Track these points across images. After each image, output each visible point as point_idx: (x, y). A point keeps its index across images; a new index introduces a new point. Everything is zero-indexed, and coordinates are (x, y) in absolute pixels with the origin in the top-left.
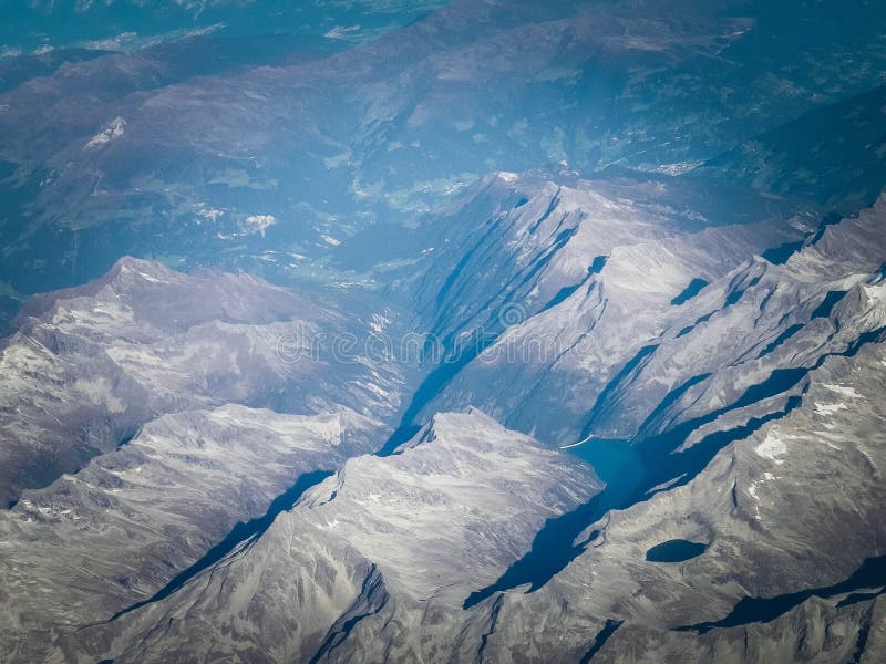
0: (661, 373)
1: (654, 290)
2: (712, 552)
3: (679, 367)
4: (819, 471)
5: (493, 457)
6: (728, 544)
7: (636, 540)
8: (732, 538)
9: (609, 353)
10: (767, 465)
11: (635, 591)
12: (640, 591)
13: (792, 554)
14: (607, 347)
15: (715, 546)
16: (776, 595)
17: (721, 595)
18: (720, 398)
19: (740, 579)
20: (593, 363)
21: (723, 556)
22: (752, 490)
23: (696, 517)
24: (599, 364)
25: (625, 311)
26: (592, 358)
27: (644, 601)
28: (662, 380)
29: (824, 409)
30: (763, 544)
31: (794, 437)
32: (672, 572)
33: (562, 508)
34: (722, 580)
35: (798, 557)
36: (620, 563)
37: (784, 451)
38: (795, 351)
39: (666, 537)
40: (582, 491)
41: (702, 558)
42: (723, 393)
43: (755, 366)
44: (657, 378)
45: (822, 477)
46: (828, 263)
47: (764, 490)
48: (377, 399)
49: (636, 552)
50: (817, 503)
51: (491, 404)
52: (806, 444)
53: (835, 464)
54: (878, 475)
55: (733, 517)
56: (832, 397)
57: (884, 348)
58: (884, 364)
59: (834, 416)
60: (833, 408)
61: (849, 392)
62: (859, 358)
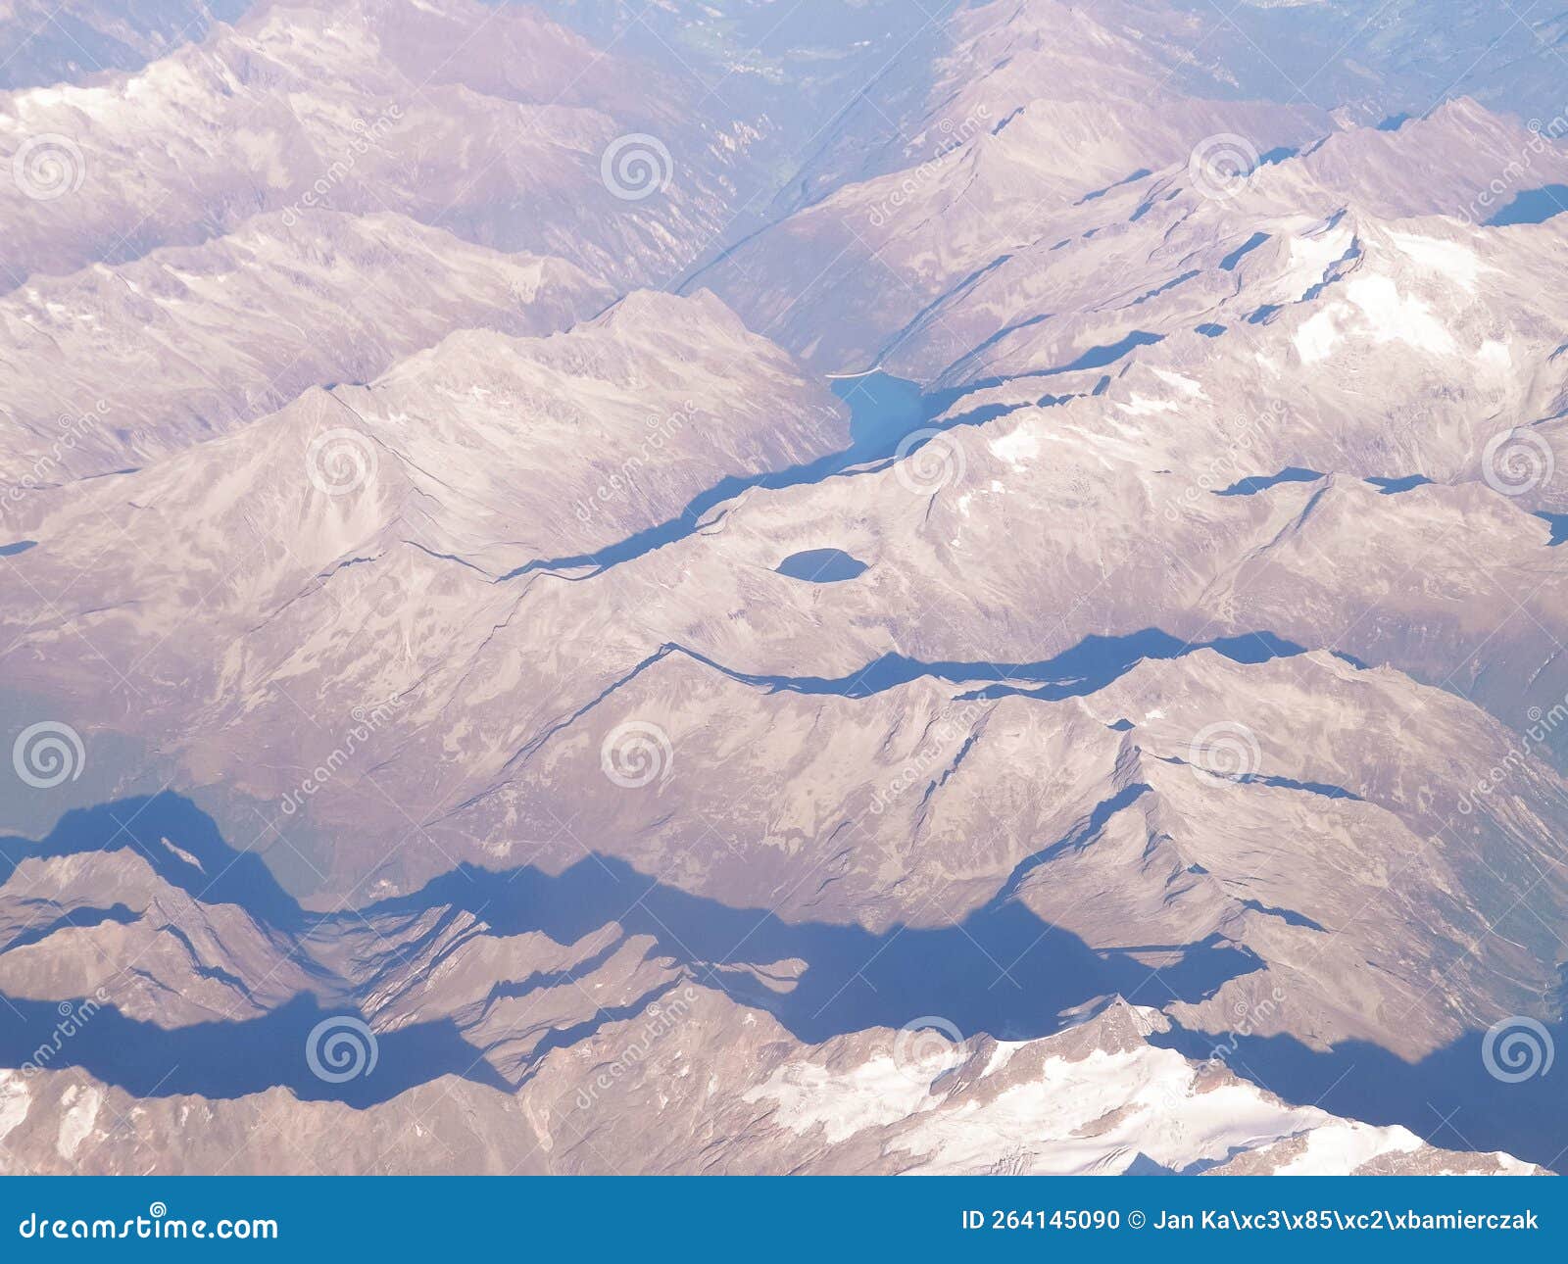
0: (999, 299)
1: (1070, 174)
2: (868, 578)
3: (1027, 296)
4: (1071, 495)
5: (688, 371)
6: (895, 571)
7: (777, 536)
8: (905, 565)
9: (955, 253)
10: (1000, 470)
11: (734, 611)
12: (741, 612)
13: (978, 605)
14: (955, 244)
15: (877, 570)
16: (937, 659)
17: (858, 645)
18: (1050, 355)
19: (894, 627)
20: (926, 262)
21: (882, 587)
22: (964, 502)
23: (874, 524)
24: (934, 266)
25: (998, 198)
26: (930, 256)
27: (742, 627)
28: (996, 310)
29: (1140, 404)
30: (945, 587)
31: (1055, 437)
32: (802, 593)
33: (762, 465)
34: (866, 622)
35: (987, 613)
36: (730, 565)
37: (1033, 454)
38: (1172, 310)
39: (820, 542)
40: (807, 446)
41: (850, 584)
42: (1054, 349)
43: (1112, 318)
44: (991, 306)
45: (1071, 504)
46: (1315, 187)
47: (983, 506)
48: (654, 247)
49: (768, 555)
50: (1048, 542)
51: (783, 290)
52: (1069, 450)
53: (1097, 489)
54: (1152, 518)
55: (919, 534)
56: (1162, 390)
57: (1268, 334)
58: (1259, 357)
59: (1152, 419)
60: (1158, 406)
61: (1191, 388)
62: (1220, 341)
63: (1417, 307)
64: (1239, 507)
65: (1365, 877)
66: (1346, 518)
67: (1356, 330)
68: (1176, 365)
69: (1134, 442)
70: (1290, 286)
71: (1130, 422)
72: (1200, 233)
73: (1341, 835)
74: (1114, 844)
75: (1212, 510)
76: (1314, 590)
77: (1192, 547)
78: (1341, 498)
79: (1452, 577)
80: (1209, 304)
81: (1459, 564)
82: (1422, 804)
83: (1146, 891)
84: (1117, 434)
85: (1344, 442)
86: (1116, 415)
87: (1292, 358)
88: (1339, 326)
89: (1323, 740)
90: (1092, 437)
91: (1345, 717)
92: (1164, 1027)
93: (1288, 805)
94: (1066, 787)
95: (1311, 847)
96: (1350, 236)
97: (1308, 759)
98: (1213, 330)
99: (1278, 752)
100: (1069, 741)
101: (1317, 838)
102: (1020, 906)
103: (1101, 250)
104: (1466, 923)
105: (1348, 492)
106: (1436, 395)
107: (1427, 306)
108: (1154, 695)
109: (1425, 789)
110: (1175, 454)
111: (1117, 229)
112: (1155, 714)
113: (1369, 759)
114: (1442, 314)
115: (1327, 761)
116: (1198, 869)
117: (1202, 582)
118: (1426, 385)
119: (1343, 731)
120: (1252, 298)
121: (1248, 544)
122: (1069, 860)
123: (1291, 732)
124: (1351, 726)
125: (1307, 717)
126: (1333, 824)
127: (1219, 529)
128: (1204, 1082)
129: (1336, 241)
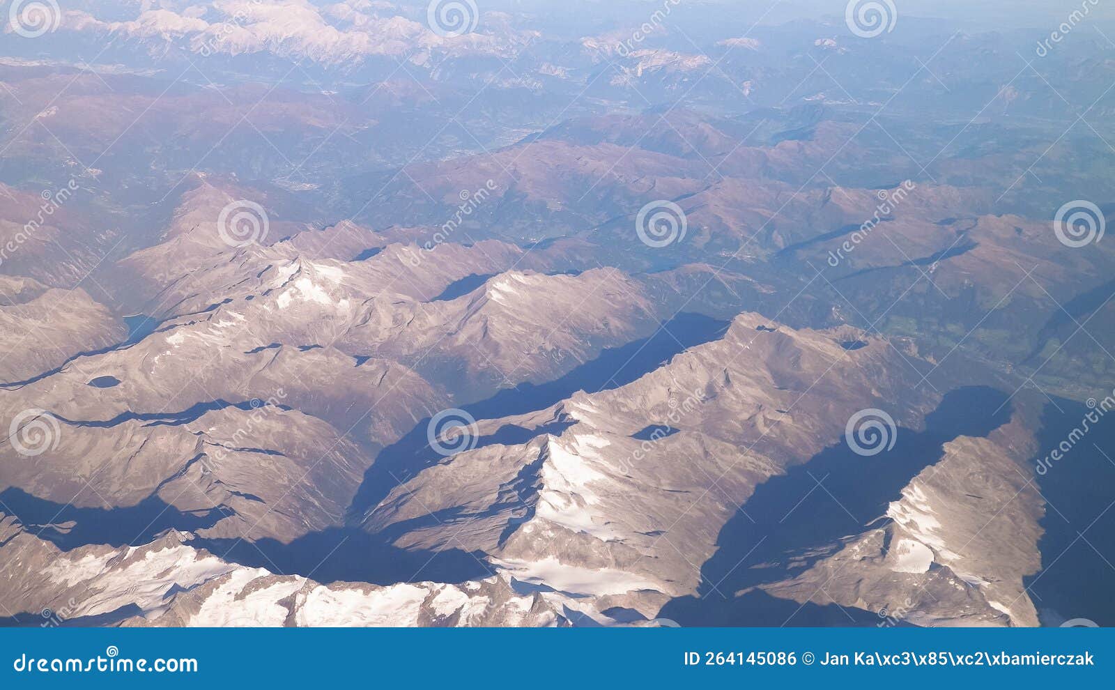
0: (183, 288)
1: (214, 246)
2: (120, 386)
3: (193, 287)
4: (194, 355)
5: (68, 316)
6: (130, 383)
7: (89, 372)
8: (134, 381)
9: (171, 273)
10: (170, 347)
11: (70, 399)
12: (73, 400)
13: (159, 393)
14: (171, 270)
15: (124, 383)
16: (144, 413)
17: (116, 409)
18: (198, 307)
19: (129, 402)
20: (161, 277)
21: (125, 389)
22: (156, 358)
23: (124, 367)
24: (164, 278)
25: (187, 254)
26: (162, 274)
27: (73, 404)
28: (182, 292)
29: (222, 324)
30: (147, 387)
31: (189, 336)
32: (97, 392)
33: (94, 348)
34: (119, 401)
35: (162, 396)
36: (70, 383)
37: (182, 342)
38: (239, 291)
39: (105, 374)
40: (112, 341)
41: (114, 388)
42: (199, 306)
43: (219, 294)
44: (180, 291)
45: (194, 358)
46: (294, 249)
47: (163, 360)
48: (71, 273)
49: (85, 378)
50: (185, 371)
52: (194, 340)
53: (203, 353)
54: (221, 362)
55: (140, 370)
56: (230, 318)
57: (268, 299)
58: (265, 307)
59: (226, 328)
60: (229, 324)
61: (241, 317)
62: (252, 302)
63: (318, 288)
64: (252, 357)
65: (280, 481)
66: (288, 360)
67: (298, 297)
68: (235, 310)
69: (219, 336)
70: (278, 282)
71: (218, 329)
72: (252, 265)
73: (273, 467)
74: (192, 474)
75: (242, 359)
76: (276, 385)
77: (235, 371)
78: (286, 354)
79: (322, 378)
80: (252, 289)
81: (324, 374)
82: (303, 455)
83: (201, 490)
84: (213, 334)
85: (292, 334)
86: (214, 327)
87: (276, 307)
88: (292, 295)
89: (271, 435)
90: (203, 335)
91: (278, 427)
92: (192, 537)
93: (254, 457)
94: (179, 455)
95: (261, 472)
96: (299, 266)
97: (265, 442)
98: (250, 298)
99: (255, 440)
100: (180, 439)
101: (263, 468)
102: (158, 499)
103: (220, 271)
104: (314, 494)
105: (289, 351)
106: (324, 318)
107: (322, 288)
108: (212, 422)
109: (304, 450)
110: (234, 340)
111: (225, 265)
112: (213, 429)
113: (286, 441)
114: (327, 291)
115: (272, 443)
116: (219, 482)
117: (238, 383)
118: (320, 314)
119: (278, 432)
120: (266, 287)
121: (255, 369)
122: (176, 481)
123: (260, 433)
124: (280, 430)
125: (266, 427)
126: (270, 464)
127: (244, 365)
128: (199, 557)
129: (295, 267)
